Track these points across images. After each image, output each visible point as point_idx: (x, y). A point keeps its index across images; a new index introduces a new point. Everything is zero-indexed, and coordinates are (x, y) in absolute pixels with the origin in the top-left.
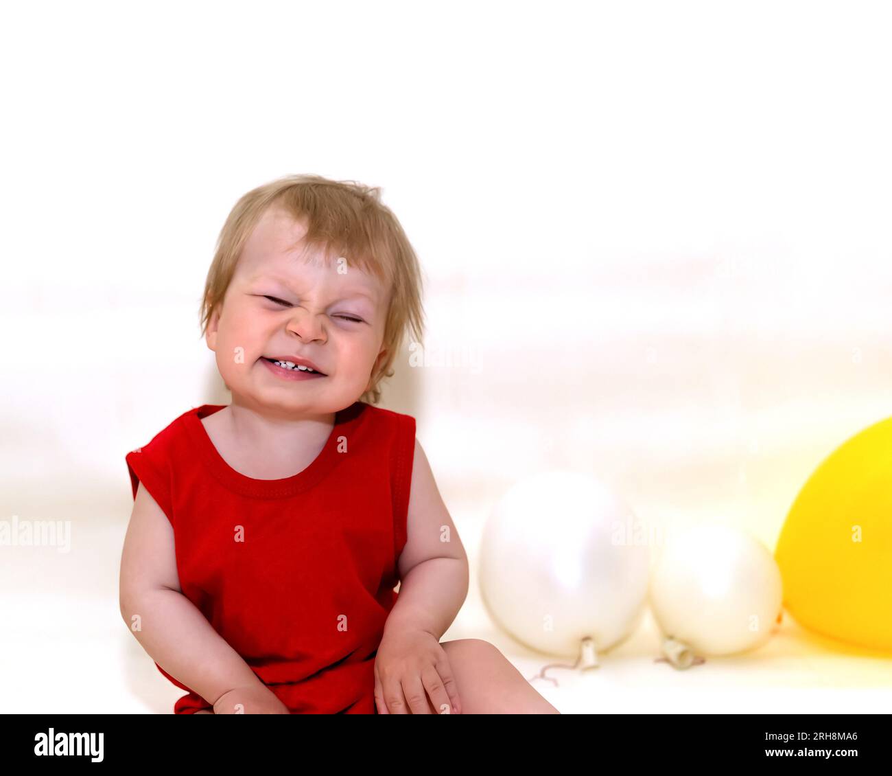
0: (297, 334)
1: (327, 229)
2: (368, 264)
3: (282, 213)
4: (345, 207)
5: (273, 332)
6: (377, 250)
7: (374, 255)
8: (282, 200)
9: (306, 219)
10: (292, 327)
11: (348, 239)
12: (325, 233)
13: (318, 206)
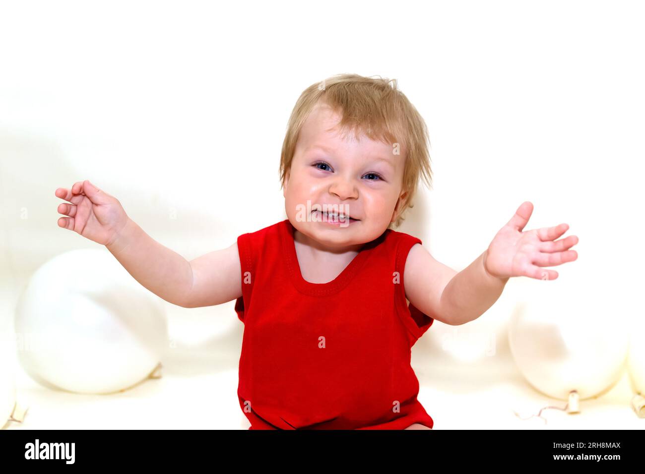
0: (337, 195)
1: (355, 116)
2: (386, 137)
3: (325, 105)
4: (368, 99)
5: (320, 193)
6: (392, 127)
7: (390, 131)
8: (325, 97)
9: (341, 109)
10: (333, 190)
11: (371, 122)
12: (354, 119)
13: (349, 100)
